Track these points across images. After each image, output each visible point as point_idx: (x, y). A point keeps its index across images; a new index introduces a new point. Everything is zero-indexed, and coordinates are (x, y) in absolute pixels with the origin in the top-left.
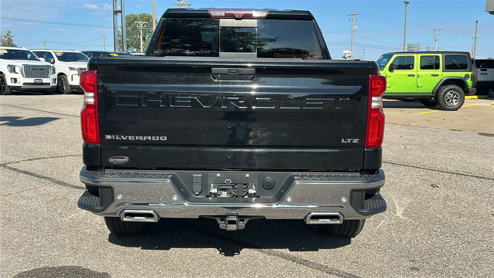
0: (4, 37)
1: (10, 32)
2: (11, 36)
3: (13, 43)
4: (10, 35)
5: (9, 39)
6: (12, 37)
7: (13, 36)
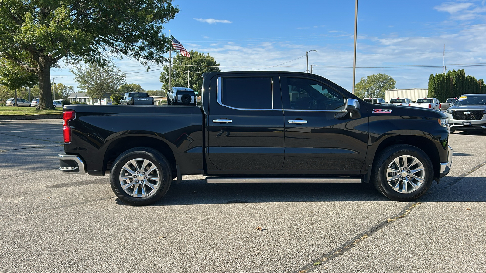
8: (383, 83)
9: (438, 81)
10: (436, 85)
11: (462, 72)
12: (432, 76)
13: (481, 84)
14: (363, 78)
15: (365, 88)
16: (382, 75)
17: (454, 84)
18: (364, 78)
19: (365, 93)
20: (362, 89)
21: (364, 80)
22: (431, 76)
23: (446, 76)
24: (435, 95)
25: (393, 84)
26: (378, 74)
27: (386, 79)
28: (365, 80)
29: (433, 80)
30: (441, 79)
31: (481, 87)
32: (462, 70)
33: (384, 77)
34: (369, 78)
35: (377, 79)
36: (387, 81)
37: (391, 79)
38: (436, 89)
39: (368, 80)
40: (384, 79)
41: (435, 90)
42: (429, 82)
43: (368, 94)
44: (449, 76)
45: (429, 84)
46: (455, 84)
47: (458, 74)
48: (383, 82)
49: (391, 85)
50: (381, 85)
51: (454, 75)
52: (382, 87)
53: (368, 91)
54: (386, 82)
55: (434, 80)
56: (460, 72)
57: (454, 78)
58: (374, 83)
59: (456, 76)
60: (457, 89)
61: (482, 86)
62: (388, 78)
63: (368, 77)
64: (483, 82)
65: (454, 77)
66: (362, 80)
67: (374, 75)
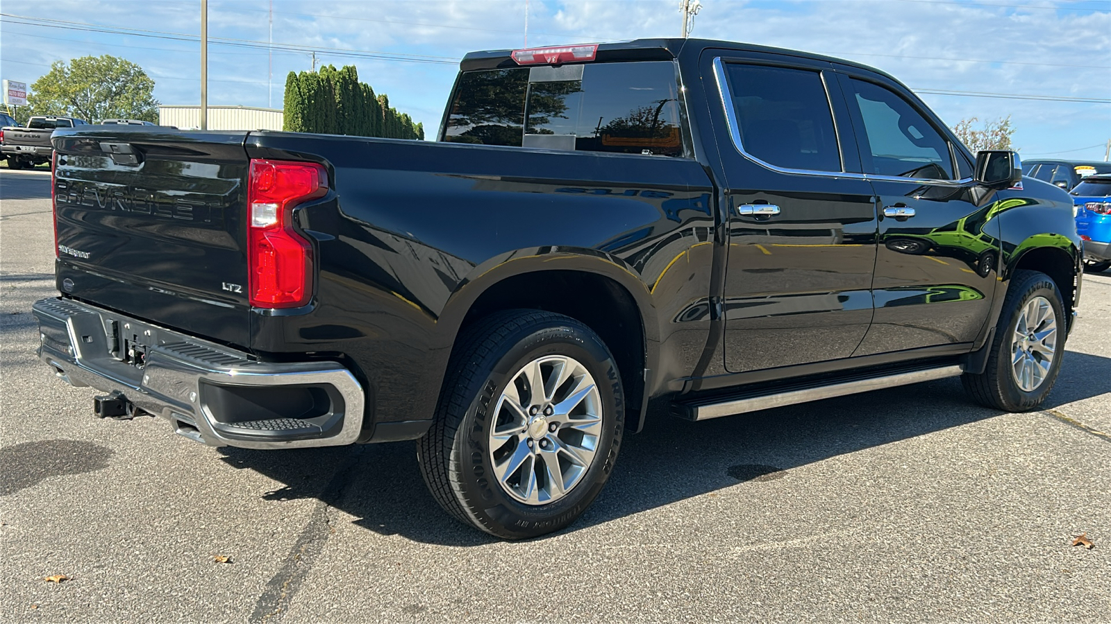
0: (992, 135)
1: (1006, 124)
2: (1008, 132)
3: (1009, 146)
4: (1007, 129)
5: (1002, 138)
6: (1010, 133)
7: (1013, 131)
8: (117, 84)
9: (309, 91)
10: (303, 100)
11: (351, 71)
12: (292, 78)
13: (383, 107)
14: (59, 65)
15: (65, 93)
16: (116, 62)
17: (337, 101)
18: (62, 64)
19: (66, 109)
20: (56, 96)
21: (62, 71)
22: (290, 76)
23: (323, 81)
24: (303, 128)
25: (146, 89)
26: (102, 57)
27: (128, 74)
28: (66, 70)
29: (297, 88)
30: (315, 85)
31: (384, 114)
32: (353, 67)
33: (122, 66)
34: (77, 64)
35: (100, 70)
36: (129, 78)
37: (139, 72)
38: (305, 112)
39: (72, 72)
40: (122, 73)
41: (303, 113)
42: (288, 91)
43: (77, 113)
44: (328, 80)
45: (285, 97)
46: (339, 102)
47: (344, 78)
48: (119, 81)
49: (140, 89)
50: (114, 89)
51: (337, 79)
52: (116, 94)
53: (74, 103)
54: (127, 83)
55: (299, 89)
56: (348, 70)
57: (338, 87)
58: (95, 82)
59: (341, 81)
60: (343, 115)
61: (385, 111)
62: (132, 72)
63: (74, 61)
64: (387, 101)
65: (336, 84)
66: (55, 69)
67: (91, 59)
